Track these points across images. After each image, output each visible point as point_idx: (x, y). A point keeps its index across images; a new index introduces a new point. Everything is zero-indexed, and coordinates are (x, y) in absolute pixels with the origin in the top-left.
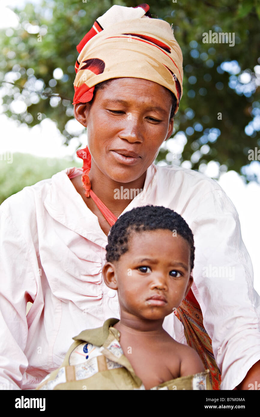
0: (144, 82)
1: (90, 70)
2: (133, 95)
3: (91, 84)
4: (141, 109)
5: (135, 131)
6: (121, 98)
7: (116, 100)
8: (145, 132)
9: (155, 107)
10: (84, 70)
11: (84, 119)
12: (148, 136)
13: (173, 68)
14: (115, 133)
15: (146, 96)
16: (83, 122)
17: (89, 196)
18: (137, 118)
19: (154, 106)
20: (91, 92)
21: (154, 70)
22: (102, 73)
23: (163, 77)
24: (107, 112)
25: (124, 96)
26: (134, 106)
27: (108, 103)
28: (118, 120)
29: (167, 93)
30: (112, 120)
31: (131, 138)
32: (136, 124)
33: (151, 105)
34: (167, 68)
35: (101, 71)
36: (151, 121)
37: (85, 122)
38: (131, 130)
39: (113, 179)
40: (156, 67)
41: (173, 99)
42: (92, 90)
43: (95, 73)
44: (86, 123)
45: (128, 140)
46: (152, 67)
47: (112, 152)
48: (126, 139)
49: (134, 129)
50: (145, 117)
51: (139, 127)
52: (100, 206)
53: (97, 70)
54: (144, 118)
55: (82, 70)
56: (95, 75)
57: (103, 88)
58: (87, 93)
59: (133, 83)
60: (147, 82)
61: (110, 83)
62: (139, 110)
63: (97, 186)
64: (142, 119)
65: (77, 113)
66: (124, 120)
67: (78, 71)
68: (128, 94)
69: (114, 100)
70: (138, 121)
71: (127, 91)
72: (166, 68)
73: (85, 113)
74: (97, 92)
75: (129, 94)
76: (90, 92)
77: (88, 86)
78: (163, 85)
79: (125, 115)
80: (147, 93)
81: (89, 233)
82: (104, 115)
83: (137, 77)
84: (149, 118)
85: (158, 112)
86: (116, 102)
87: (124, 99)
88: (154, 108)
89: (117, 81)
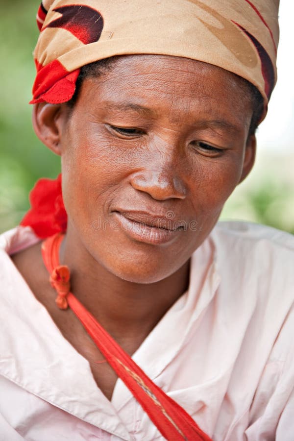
0: (190, 67)
1: (70, 31)
2: (164, 95)
3: (71, 64)
4: (181, 126)
5: (167, 174)
6: (137, 101)
7: (125, 105)
8: (190, 174)
9: (213, 121)
10: (57, 28)
11: (55, 137)
12: (198, 184)
13: (256, 29)
14: (124, 177)
15: (192, 96)
16: (54, 143)
17: (65, 306)
18: (172, 146)
19: (211, 118)
20: (71, 83)
21: (213, 36)
22: (95, 41)
23: (232, 52)
24: (107, 130)
25: (143, 97)
26: (166, 120)
27: (109, 111)
28: (131, 148)
29: (241, 86)
30: (117, 148)
31: (158, 189)
32: (169, 159)
33: (204, 117)
34: (243, 29)
35: (94, 37)
36: (203, 151)
37: (57, 144)
38: (159, 173)
39: (119, 276)
40: (218, 29)
41: (254, 99)
42: (72, 78)
43: (80, 39)
44: (59, 145)
45: (152, 195)
46: (209, 32)
47: (117, 215)
48: (148, 192)
49: (166, 171)
50: (190, 141)
51: (177, 165)
52: (94, 330)
53: (86, 33)
54: (187, 143)
55: (53, 29)
56: (82, 45)
57: (97, 75)
58: (61, 81)
59: (166, 67)
60: (196, 65)
61: (113, 65)
62: (177, 128)
63: (83, 284)
64: (183, 147)
65: (40, 122)
66: (144, 148)
67: (43, 27)
68: (153, 93)
69: (123, 105)
70: (174, 151)
71: (151, 86)
72: (241, 30)
73: (59, 123)
74: (85, 83)
75: (155, 92)
76: (69, 81)
77: (65, 68)
78: (231, 70)
79: (145, 136)
80: (195, 89)
81: (72, 399)
82: (101, 137)
83: (174, 55)
84: (198, 144)
85: (219, 131)
86: (126, 109)
87: (145, 103)
88: (212, 123)
89: (130, 62)
